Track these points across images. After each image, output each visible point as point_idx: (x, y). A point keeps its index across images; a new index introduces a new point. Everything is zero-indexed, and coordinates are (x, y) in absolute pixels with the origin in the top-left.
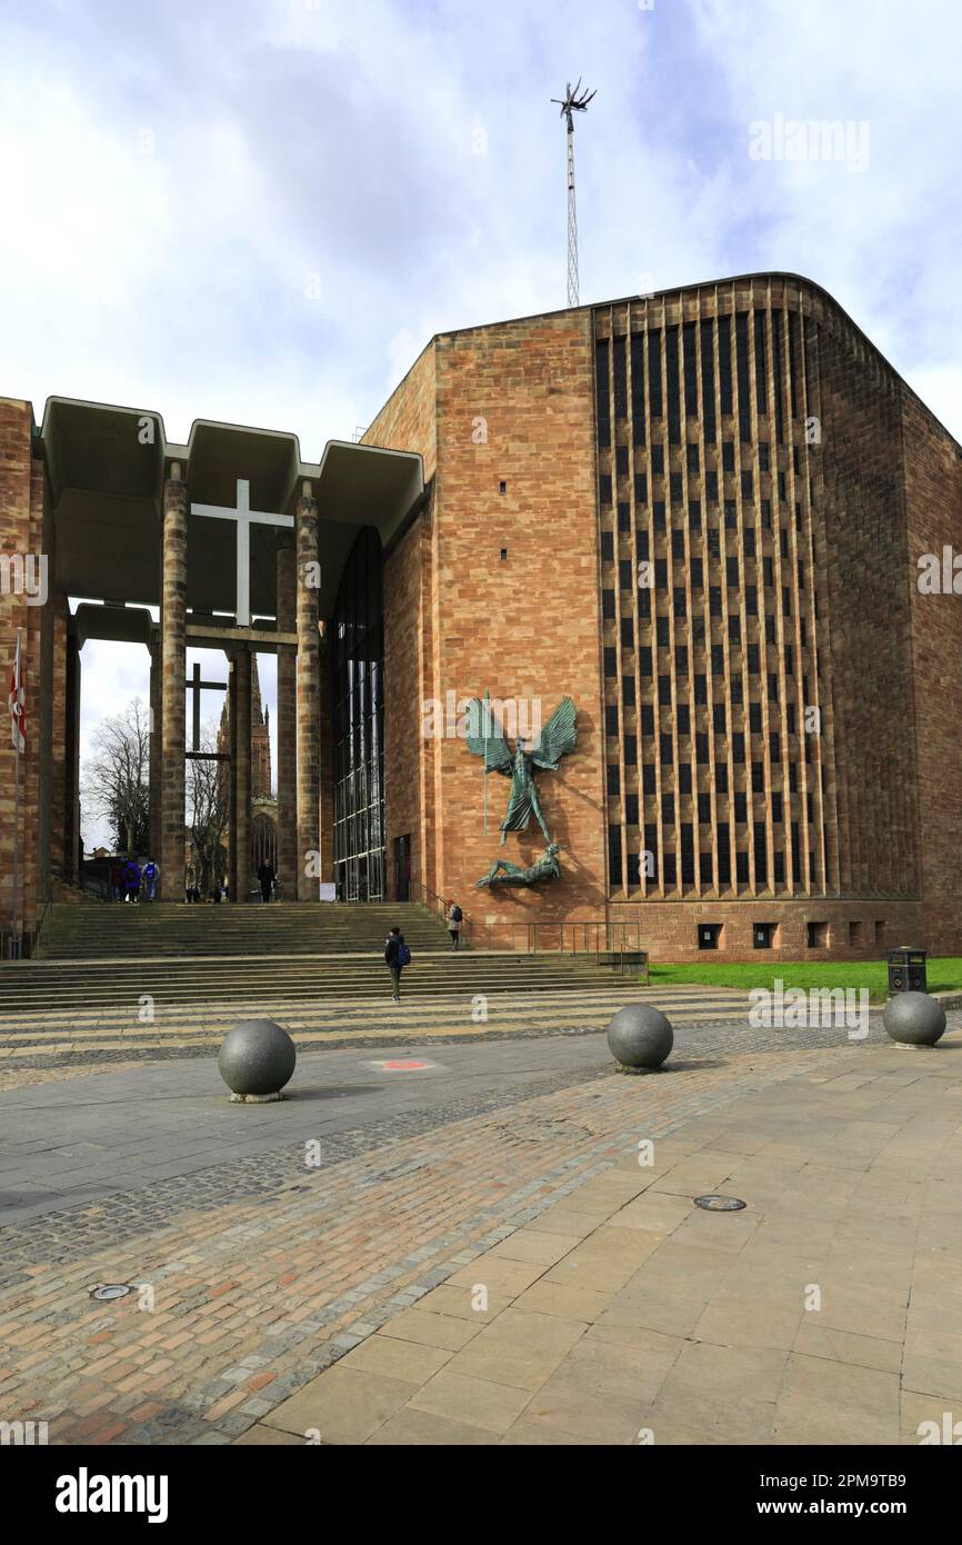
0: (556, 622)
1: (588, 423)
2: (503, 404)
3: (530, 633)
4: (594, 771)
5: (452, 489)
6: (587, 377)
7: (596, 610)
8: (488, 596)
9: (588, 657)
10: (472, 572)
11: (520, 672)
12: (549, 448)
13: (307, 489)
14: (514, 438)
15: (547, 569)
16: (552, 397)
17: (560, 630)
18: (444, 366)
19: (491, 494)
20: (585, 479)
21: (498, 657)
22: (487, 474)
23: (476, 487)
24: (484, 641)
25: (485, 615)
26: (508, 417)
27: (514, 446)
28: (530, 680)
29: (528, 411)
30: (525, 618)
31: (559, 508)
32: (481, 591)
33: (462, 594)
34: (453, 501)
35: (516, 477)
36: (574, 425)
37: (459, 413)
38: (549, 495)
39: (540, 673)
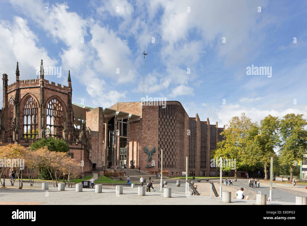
0: (154, 138)
1: (158, 115)
3: (151, 139)
4: (157, 155)
5: (144, 121)
6: (158, 110)
7: (158, 137)
9: (157, 142)
10: (146, 131)
11: (150, 143)
12: (154, 117)
13: (128, 119)
15: (153, 131)
16: (154, 111)
17: (154, 139)
18: (143, 106)
19: (148, 122)
20: (157, 121)
21: (148, 141)
22: (147, 119)
23: (146, 121)
24: (147, 139)
25: (147, 136)
26: (150, 113)
27: (150, 116)
28: (151, 144)
29: (152, 112)
30: (151, 137)
31: (155, 124)
32: (146, 133)
33: (144, 133)
34: (144, 122)
35: (150, 120)
36: (157, 115)
37: (145, 111)
38: (154, 123)
39: (152, 143)
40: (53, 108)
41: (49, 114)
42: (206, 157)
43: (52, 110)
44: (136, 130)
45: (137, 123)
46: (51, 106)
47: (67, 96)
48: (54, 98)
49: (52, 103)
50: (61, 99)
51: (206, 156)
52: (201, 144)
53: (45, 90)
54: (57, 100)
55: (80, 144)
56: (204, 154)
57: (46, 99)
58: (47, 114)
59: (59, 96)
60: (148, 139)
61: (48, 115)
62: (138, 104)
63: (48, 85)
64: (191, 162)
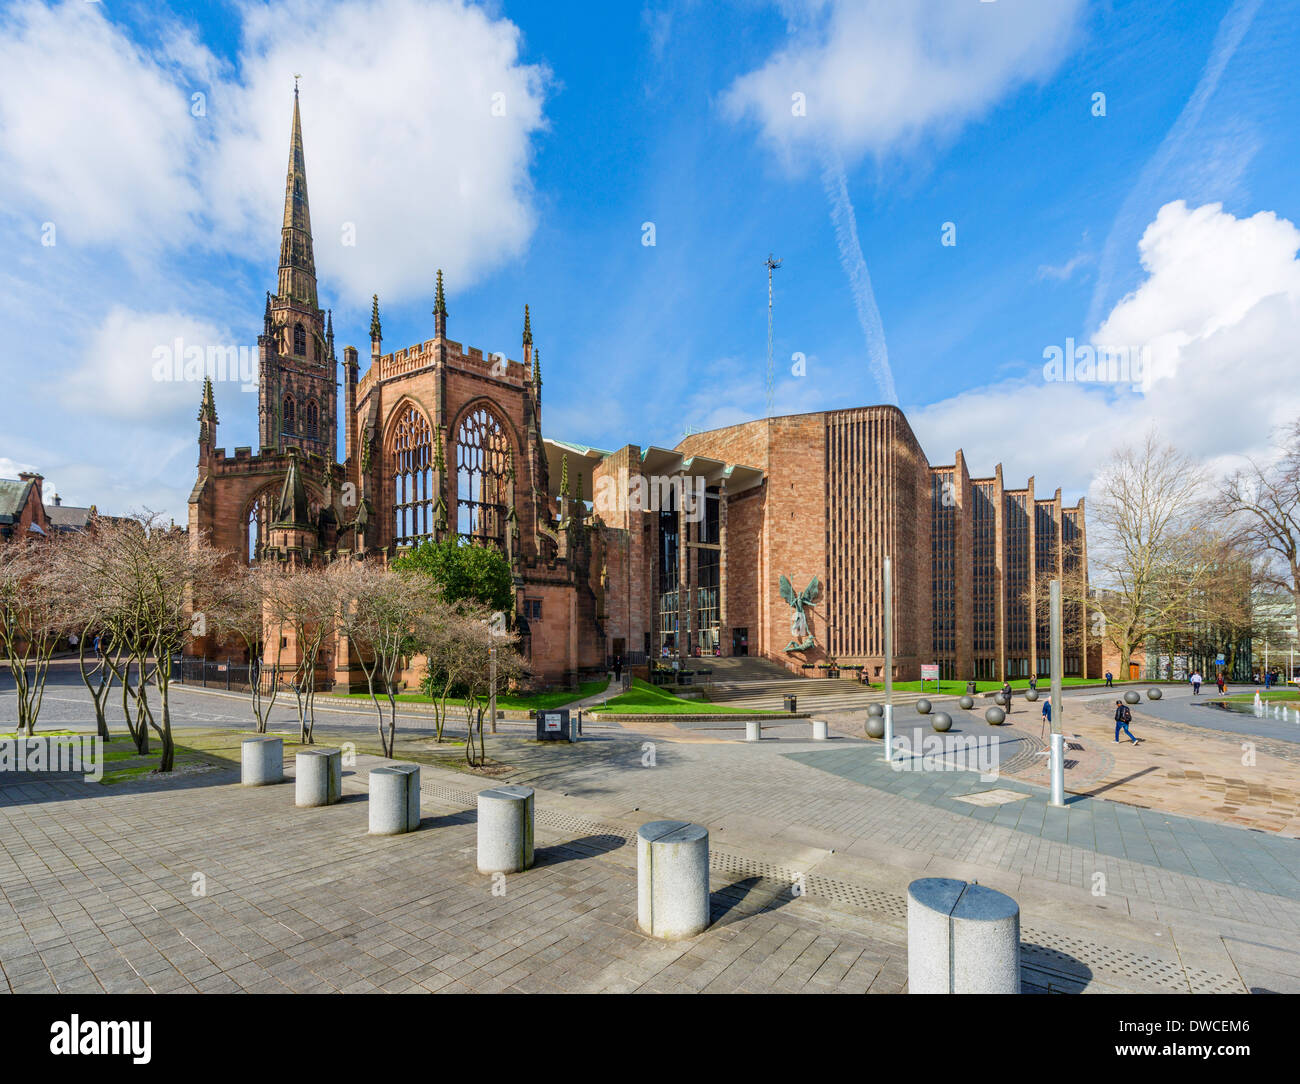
0: (811, 544)
1: (822, 462)
2: (793, 450)
3: (801, 548)
4: (822, 605)
5: (774, 485)
6: (822, 443)
7: (824, 540)
8: (787, 531)
9: (821, 559)
10: (781, 521)
11: (798, 564)
12: (809, 471)
13: (723, 483)
14: (797, 465)
15: (808, 523)
16: (810, 449)
17: (812, 548)
18: (772, 432)
19: (788, 488)
20: (821, 485)
21: (790, 558)
22: (787, 480)
23: (783, 485)
24: (785, 551)
25: (785, 540)
26: (795, 457)
27: (797, 469)
28: (801, 568)
29: (802, 454)
30: (800, 542)
31: (813, 497)
32: (784, 530)
33: (775, 530)
34: (774, 491)
35: (797, 483)
36: (818, 462)
37: (777, 453)
38: (809, 491)
39: (803, 564)
40: (477, 444)
41: (464, 464)
42: (993, 611)
43: (474, 450)
44: (750, 522)
45: (750, 498)
46: (470, 435)
47: (521, 395)
48: (479, 404)
49: (474, 422)
50: (502, 409)
51: (992, 605)
52: (975, 562)
53: (451, 378)
54: (490, 412)
55: (562, 565)
56: (987, 598)
57: (456, 410)
58: (460, 464)
59: (494, 398)
60: (791, 551)
61: (461, 467)
62: (753, 430)
63: (458, 358)
64: (941, 627)
